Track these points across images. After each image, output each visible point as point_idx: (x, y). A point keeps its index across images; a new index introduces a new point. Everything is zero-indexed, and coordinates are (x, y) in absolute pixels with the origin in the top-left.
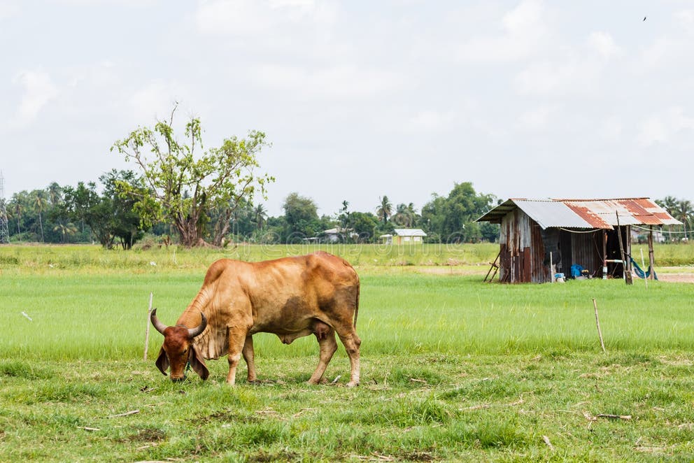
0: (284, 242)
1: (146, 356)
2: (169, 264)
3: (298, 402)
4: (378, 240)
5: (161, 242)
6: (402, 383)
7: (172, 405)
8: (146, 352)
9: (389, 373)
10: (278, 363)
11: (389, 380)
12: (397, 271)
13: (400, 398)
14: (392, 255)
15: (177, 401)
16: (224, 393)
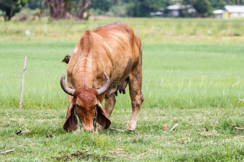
0: (135, 15)
1: (21, 106)
2: (41, 33)
3: (143, 145)
4: (211, 15)
5: (35, 15)
6: (228, 130)
7: (41, 145)
8: (21, 103)
9: (218, 123)
10: (127, 114)
11: (218, 128)
12: (226, 40)
13: (225, 143)
14: (223, 26)
15: (45, 143)
16: (83, 137)
